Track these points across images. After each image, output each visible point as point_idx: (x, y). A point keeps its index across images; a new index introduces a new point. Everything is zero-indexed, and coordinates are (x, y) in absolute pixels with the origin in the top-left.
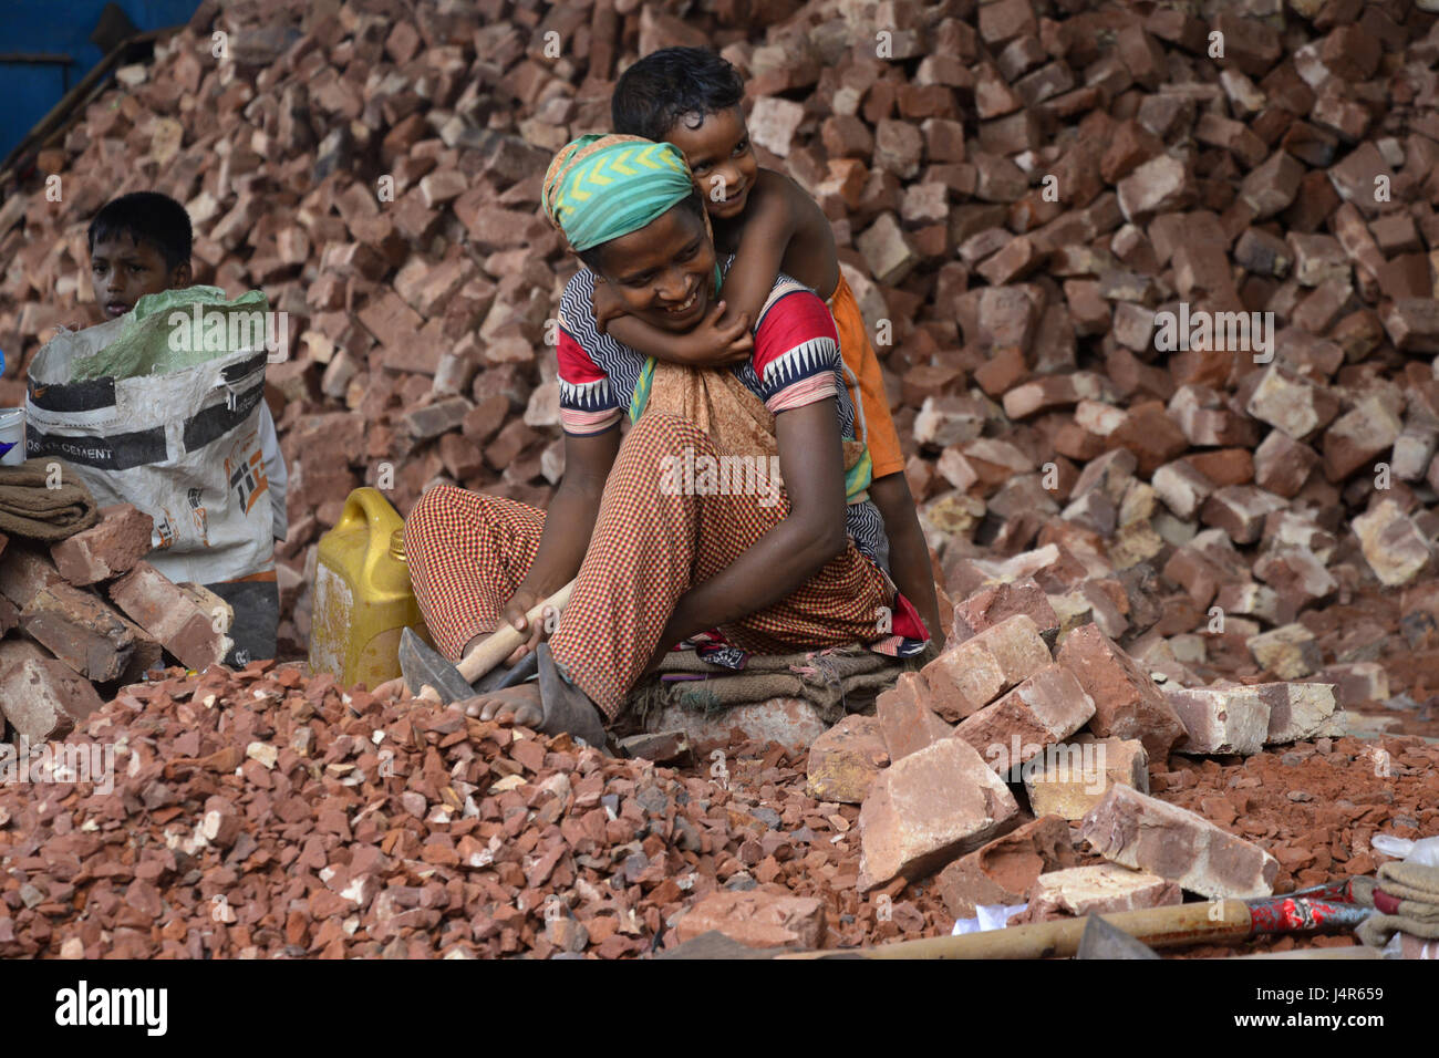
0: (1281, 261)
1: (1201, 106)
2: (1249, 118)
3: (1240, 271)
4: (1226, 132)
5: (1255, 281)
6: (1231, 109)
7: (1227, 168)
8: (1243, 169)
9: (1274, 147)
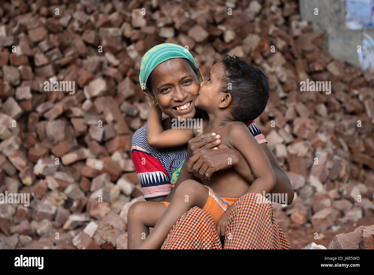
0: (135, 112)
1: (101, 64)
2: (116, 67)
3: (124, 115)
4: (112, 72)
5: (128, 118)
6: (109, 64)
7: (112, 83)
8: (117, 83)
9: (125, 76)
